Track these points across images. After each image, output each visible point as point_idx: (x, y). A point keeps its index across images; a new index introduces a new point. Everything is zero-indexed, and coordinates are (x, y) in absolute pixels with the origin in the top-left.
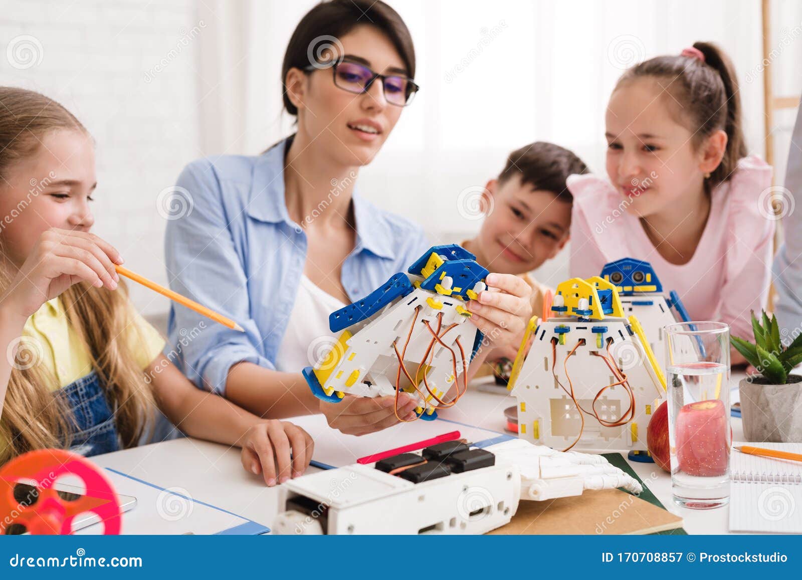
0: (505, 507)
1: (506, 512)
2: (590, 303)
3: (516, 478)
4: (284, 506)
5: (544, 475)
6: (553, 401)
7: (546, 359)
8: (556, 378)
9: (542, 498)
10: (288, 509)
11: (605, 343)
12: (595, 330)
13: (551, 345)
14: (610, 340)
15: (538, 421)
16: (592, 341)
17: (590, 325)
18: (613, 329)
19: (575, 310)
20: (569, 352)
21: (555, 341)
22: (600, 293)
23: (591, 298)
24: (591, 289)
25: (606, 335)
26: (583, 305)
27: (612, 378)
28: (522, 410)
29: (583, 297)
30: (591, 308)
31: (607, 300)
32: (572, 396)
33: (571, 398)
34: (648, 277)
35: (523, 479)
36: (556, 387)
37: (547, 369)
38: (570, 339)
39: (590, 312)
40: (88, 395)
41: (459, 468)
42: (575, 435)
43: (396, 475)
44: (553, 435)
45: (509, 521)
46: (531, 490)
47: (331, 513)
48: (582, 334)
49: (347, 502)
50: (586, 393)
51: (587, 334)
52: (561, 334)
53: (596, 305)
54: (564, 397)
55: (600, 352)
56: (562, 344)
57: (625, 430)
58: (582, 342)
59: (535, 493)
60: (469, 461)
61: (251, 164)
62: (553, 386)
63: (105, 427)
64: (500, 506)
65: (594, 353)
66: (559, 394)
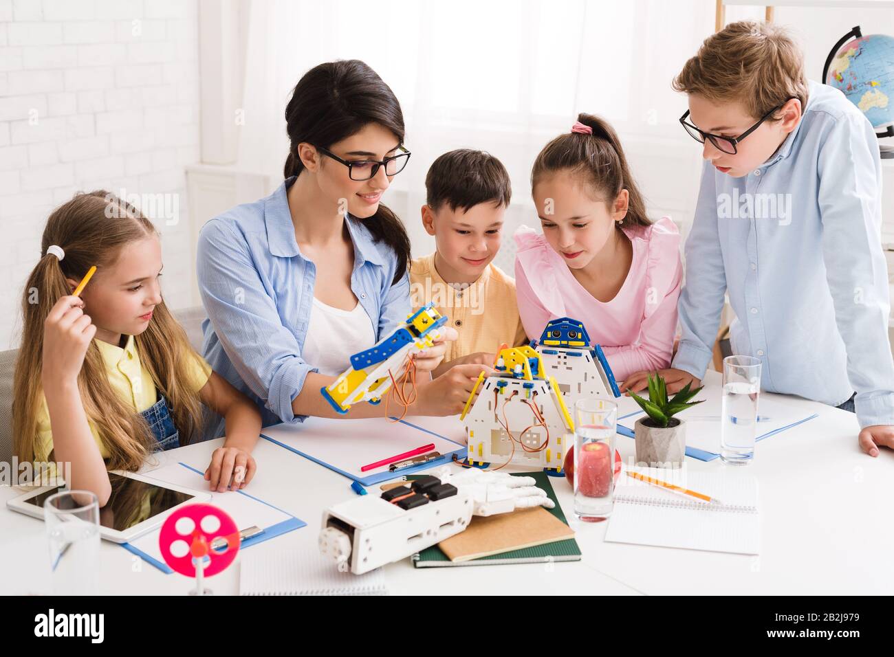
0: (462, 521)
1: (463, 523)
2: (523, 368)
3: (471, 503)
4: (326, 524)
5: (488, 500)
6: (493, 431)
7: (490, 403)
8: (496, 416)
9: (487, 514)
10: (328, 526)
11: (532, 394)
12: (525, 386)
13: (494, 393)
14: (535, 393)
15: (482, 444)
16: (523, 393)
17: (522, 382)
18: (537, 386)
19: (512, 370)
20: (506, 399)
21: (497, 391)
22: (530, 361)
23: (523, 364)
24: (524, 359)
25: (532, 390)
26: (518, 369)
27: (535, 419)
28: (472, 436)
29: (518, 363)
30: (524, 371)
31: (535, 365)
32: (507, 429)
33: (505, 430)
34: (580, 336)
35: (475, 502)
36: (496, 421)
37: (490, 409)
38: (507, 390)
39: (523, 374)
40: (162, 415)
41: (434, 498)
42: (508, 455)
43: (394, 503)
44: (492, 453)
45: (465, 529)
46: (480, 510)
47: (356, 531)
48: (516, 387)
49: (366, 525)
50: (517, 427)
51: (520, 388)
52: (502, 387)
53: (527, 370)
54: (501, 429)
55: (528, 400)
56: (502, 393)
57: (542, 454)
58: (516, 392)
59: (483, 512)
60: (441, 494)
61: (262, 211)
62: (494, 420)
63: (173, 439)
64: (459, 520)
65: (524, 401)
66: (497, 426)
